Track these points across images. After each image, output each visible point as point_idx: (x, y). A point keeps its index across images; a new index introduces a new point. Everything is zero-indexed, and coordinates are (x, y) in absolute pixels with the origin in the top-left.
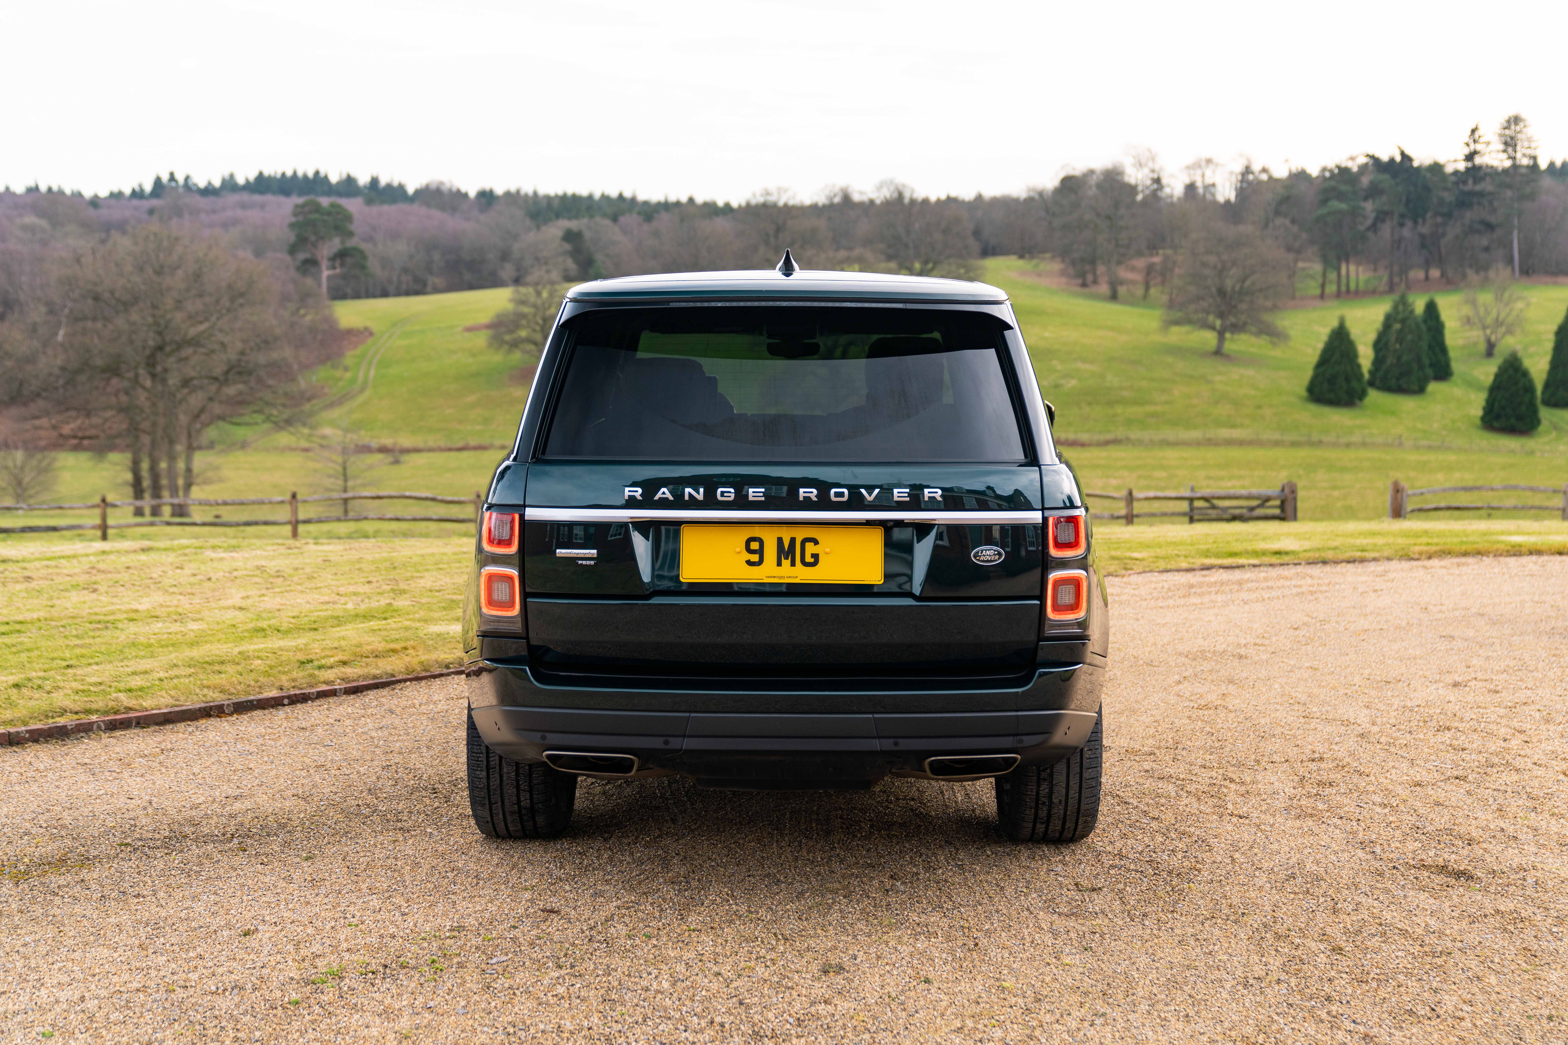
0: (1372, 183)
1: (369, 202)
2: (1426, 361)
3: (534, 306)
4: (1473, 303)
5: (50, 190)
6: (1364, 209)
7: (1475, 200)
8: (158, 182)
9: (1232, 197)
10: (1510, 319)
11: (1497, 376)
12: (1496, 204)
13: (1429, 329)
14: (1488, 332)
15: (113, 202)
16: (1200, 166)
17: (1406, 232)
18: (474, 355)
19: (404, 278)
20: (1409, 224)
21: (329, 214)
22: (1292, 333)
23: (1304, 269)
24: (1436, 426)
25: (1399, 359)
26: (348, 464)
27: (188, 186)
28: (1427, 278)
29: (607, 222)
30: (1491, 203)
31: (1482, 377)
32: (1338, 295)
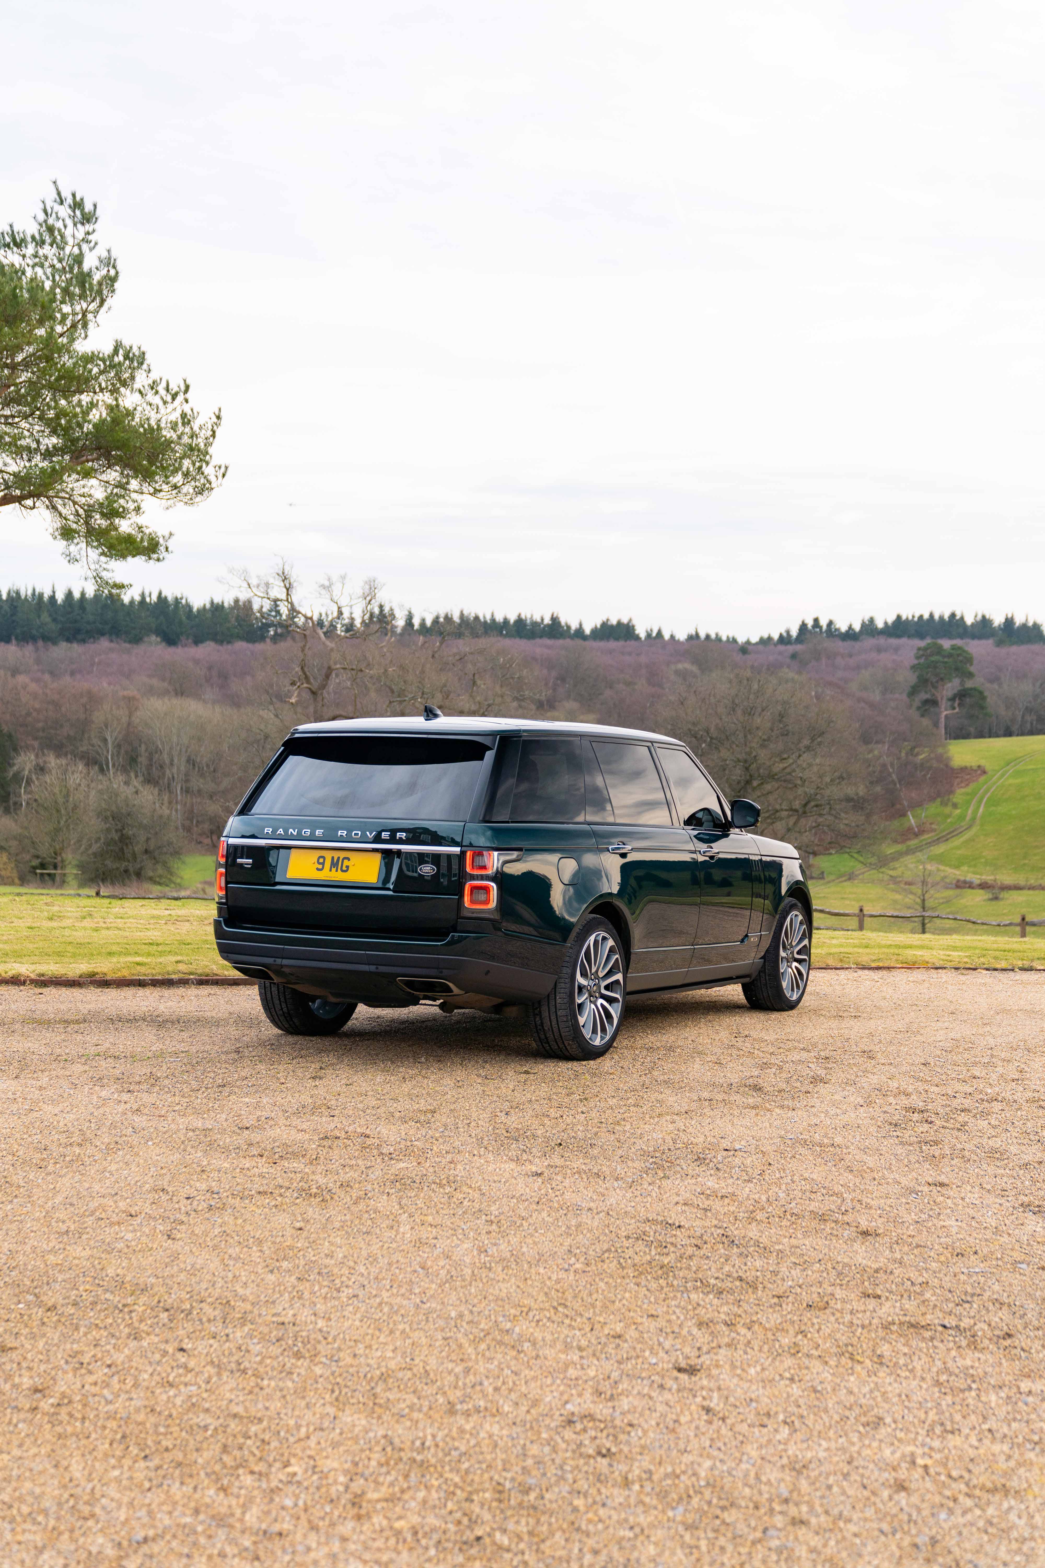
1: (1000, 643)
5: (708, 637)
8: (803, 627)
15: (761, 647)
19: (1028, 718)
21: (950, 656)
26: (927, 896)
27: (831, 631)
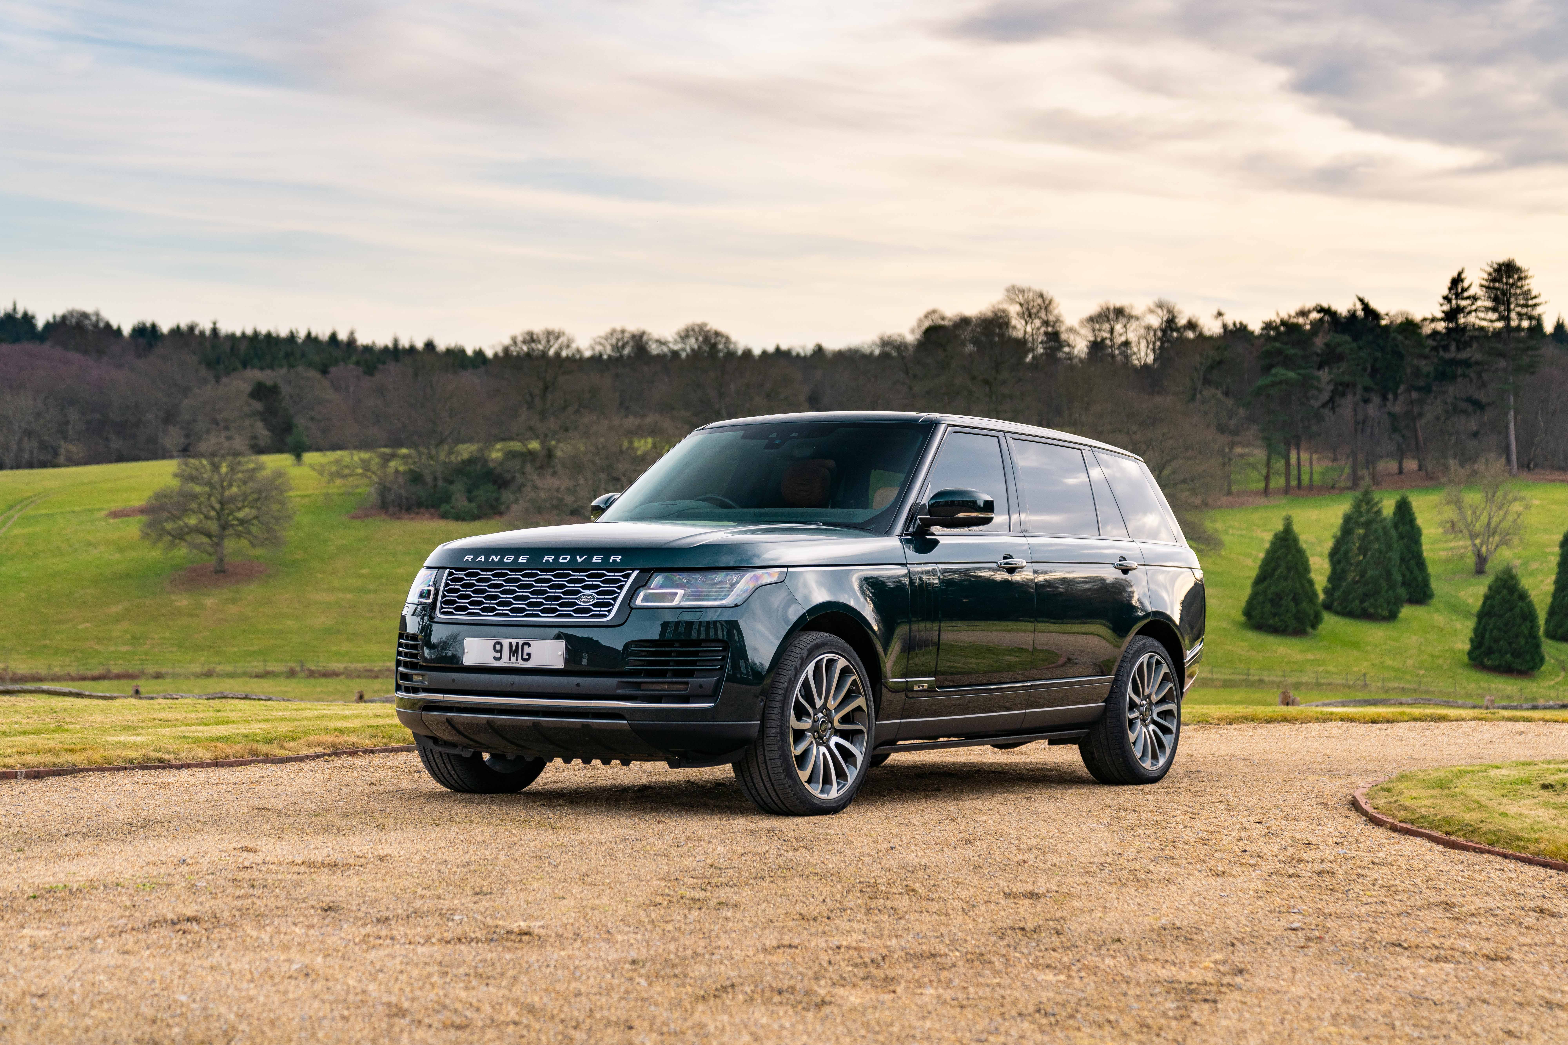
0: (1327, 345)
2: (1399, 578)
3: (209, 483)
4: (1458, 503)
6: (1318, 379)
7: (1459, 372)
9: (1150, 358)
10: (1505, 525)
11: (1487, 598)
12: (1485, 376)
13: (1401, 537)
14: (1477, 541)
16: (1108, 320)
17: (1372, 410)
18: (122, 550)
20: (1376, 399)
22: (1226, 539)
23: (1241, 456)
24: (1410, 662)
25: (1363, 574)
28: (1401, 472)
29: (313, 374)
30: (1479, 375)
31: (1470, 601)
32: (1287, 490)
